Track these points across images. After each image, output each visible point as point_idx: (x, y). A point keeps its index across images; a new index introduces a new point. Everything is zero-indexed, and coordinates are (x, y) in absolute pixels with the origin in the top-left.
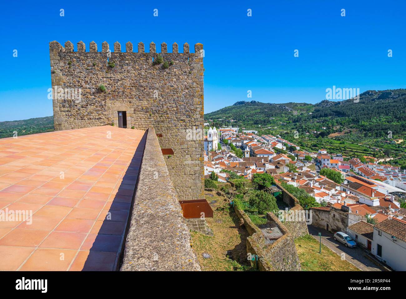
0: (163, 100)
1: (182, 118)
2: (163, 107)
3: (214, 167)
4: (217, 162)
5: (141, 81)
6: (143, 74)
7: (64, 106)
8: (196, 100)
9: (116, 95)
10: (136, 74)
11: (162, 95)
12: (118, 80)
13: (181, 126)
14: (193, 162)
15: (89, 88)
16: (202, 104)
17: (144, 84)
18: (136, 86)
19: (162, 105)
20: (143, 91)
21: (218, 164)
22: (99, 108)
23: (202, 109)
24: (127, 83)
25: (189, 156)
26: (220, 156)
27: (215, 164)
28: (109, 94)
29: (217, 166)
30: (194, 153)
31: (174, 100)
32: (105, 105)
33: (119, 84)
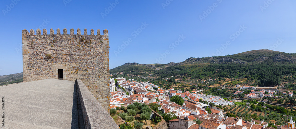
0: (85, 62)
1: (96, 73)
2: (85, 66)
3: (113, 101)
4: (115, 98)
5: (72, 51)
6: (73, 47)
7: (28, 67)
8: (105, 62)
9: (57, 59)
10: (69, 47)
11: (84, 59)
12: (59, 51)
13: (96, 77)
14: (103, 99)
15: (42, 56)
16: (108, 64)
17: (73, 53)
18: (70, 54)
19: (85, 65)
20: (73, 57)
21: (116, 99)
22: (47, 68)
23: (108, 67)
24: (64, 52)
25: (101, 96)
26: (117, 94)
27: (114, 99)
28: (54, 59)
29: (115, 101)
30: (103, 94)
31: (92, 62)
32: (51, 66)
33: (59, 53)
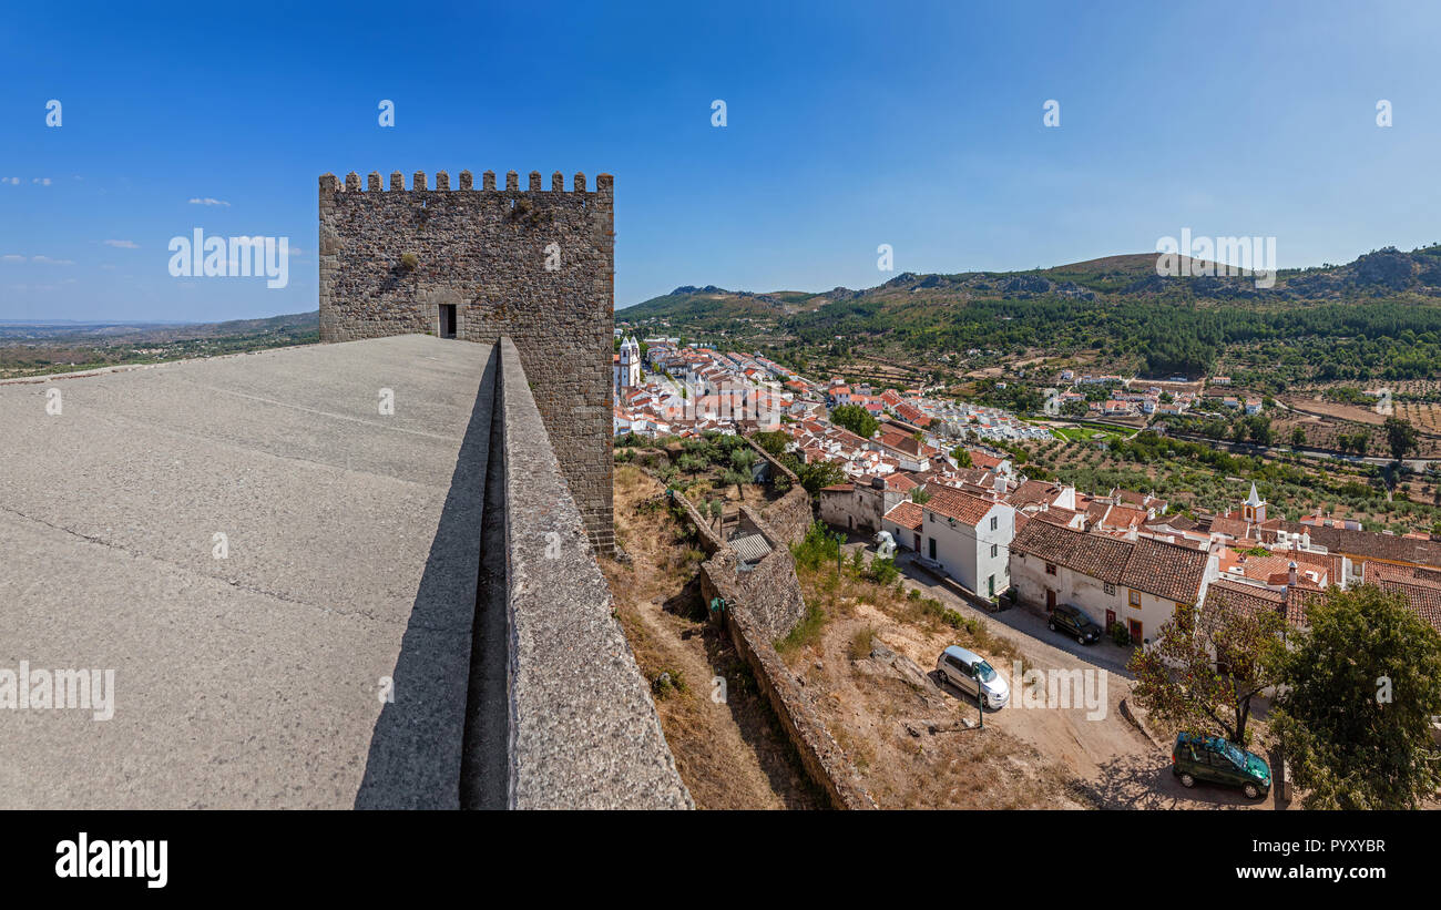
0: (530, 283)
1: (569, 319)
2: (530, 296)
3: (632, 418)
4: (639, 408)
5: (488, 245)
6: (491, 230)
7: (338, 294)
8: (599, 283)
9: (436, 273)
10: (478, 232)
11: (528, 272)
12: (443, 243)
13: (567, 334)
14: (590, 410)
15: (387, 260)
16: (610, 291)
17: (493, 252)
18: (479, 255)
19: (529, 292)
20: (490, 265)
21: (639, 412)
22: (404, 299)
23: (611, 301)
24: (461, 248)
25: (582, 397)
26: (645, 395)
27: (636, 412)
28: (425, 270)
29: (637, 416)
30: (592, 390)
31: (553, 283)
32: (415, 292)
33: (443, 251)
